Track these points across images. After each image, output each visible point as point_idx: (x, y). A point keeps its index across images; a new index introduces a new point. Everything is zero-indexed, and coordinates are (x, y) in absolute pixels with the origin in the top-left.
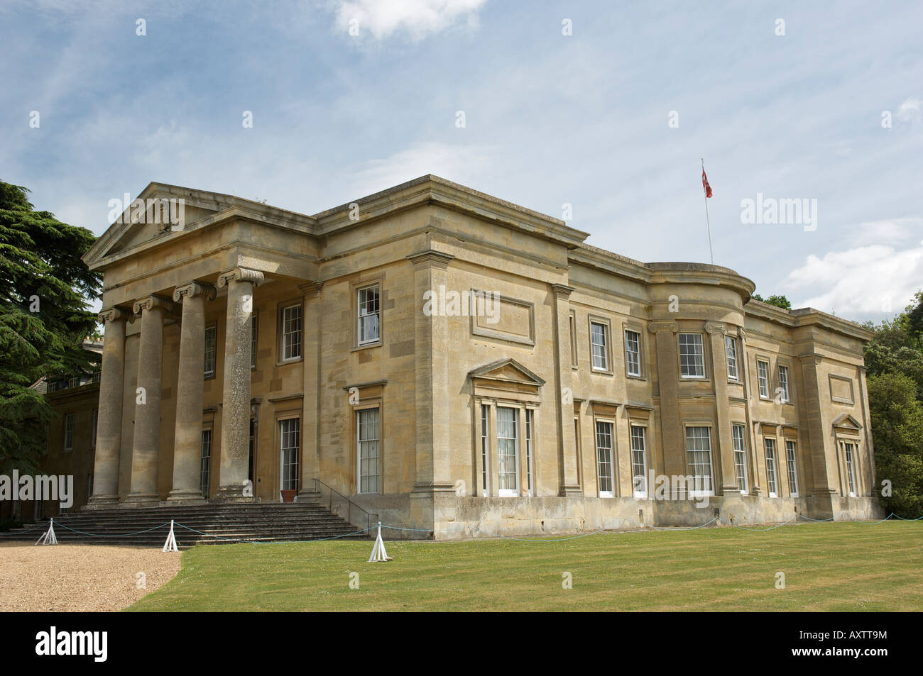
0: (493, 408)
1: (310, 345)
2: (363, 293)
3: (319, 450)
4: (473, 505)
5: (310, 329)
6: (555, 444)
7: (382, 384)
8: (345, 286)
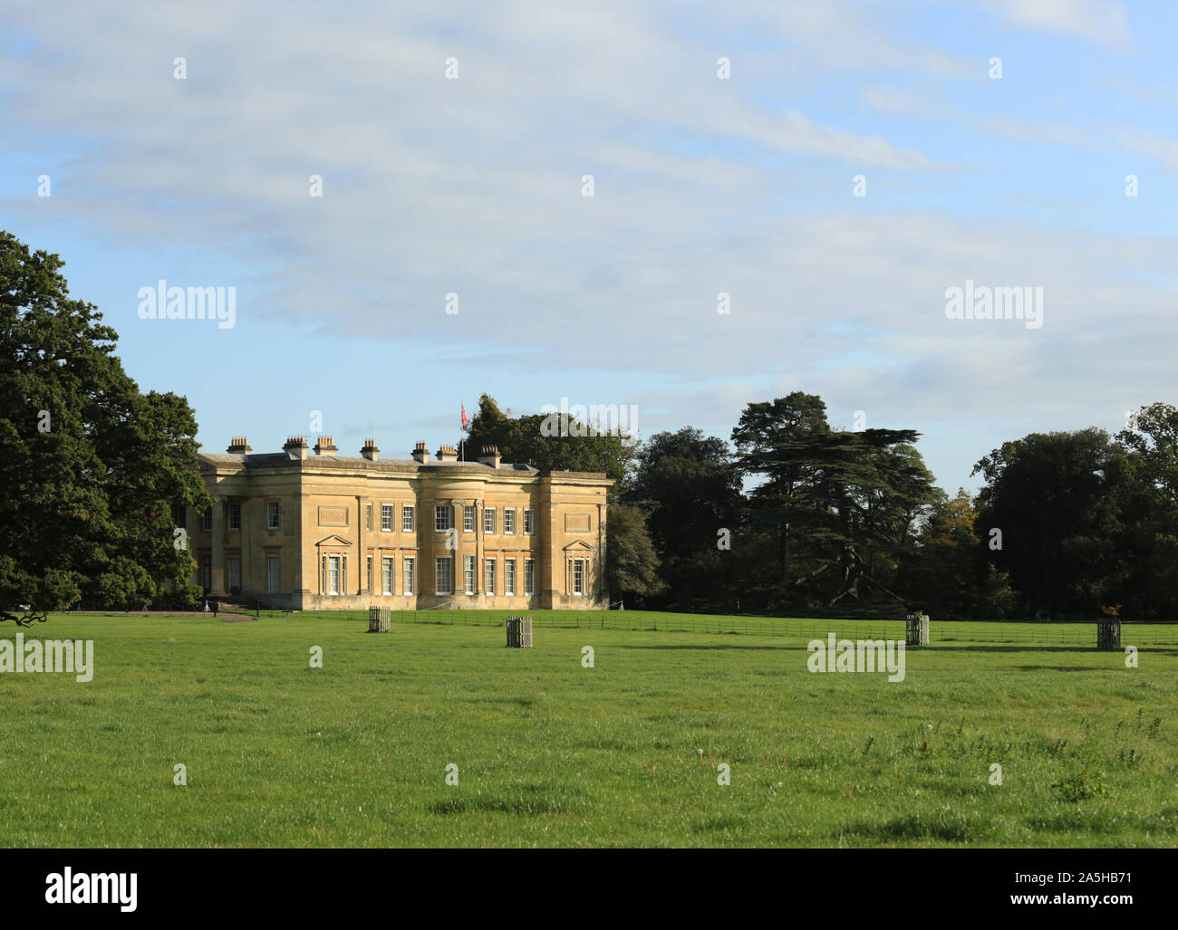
0: (328, 558)
1: (244, 526)
2: (270, 504)
3: (250, 573)
4: (318, 598)
5: (244, 518)
6: (357, 571)
7: (280, 547)
8: (261, 500)
